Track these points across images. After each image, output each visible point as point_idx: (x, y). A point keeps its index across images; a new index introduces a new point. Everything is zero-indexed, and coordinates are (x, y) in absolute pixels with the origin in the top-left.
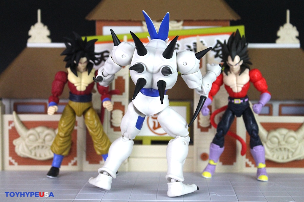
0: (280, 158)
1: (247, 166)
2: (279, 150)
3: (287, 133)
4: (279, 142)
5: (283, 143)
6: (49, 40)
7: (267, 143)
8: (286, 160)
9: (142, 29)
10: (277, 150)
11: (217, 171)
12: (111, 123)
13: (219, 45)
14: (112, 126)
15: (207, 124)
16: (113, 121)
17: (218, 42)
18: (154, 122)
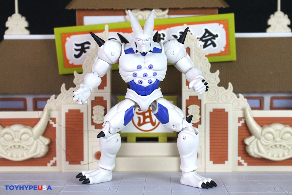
0: (275, 156)
1: (240, 164)
2: (274, 147)
3: (282, 129)
4: (274, 139)
5: (278, 139)
6: (27, 32)
7: (261, 140)
8: (281, 158)
9: (125, 19)
10: (271, 147)
11: (207, 171)
12: (92, 120)
13: (207, 34)
14: (93, 123)
15: (197, 120)
16: (94, 118)
17: (207, 31)
18: (139, 118)
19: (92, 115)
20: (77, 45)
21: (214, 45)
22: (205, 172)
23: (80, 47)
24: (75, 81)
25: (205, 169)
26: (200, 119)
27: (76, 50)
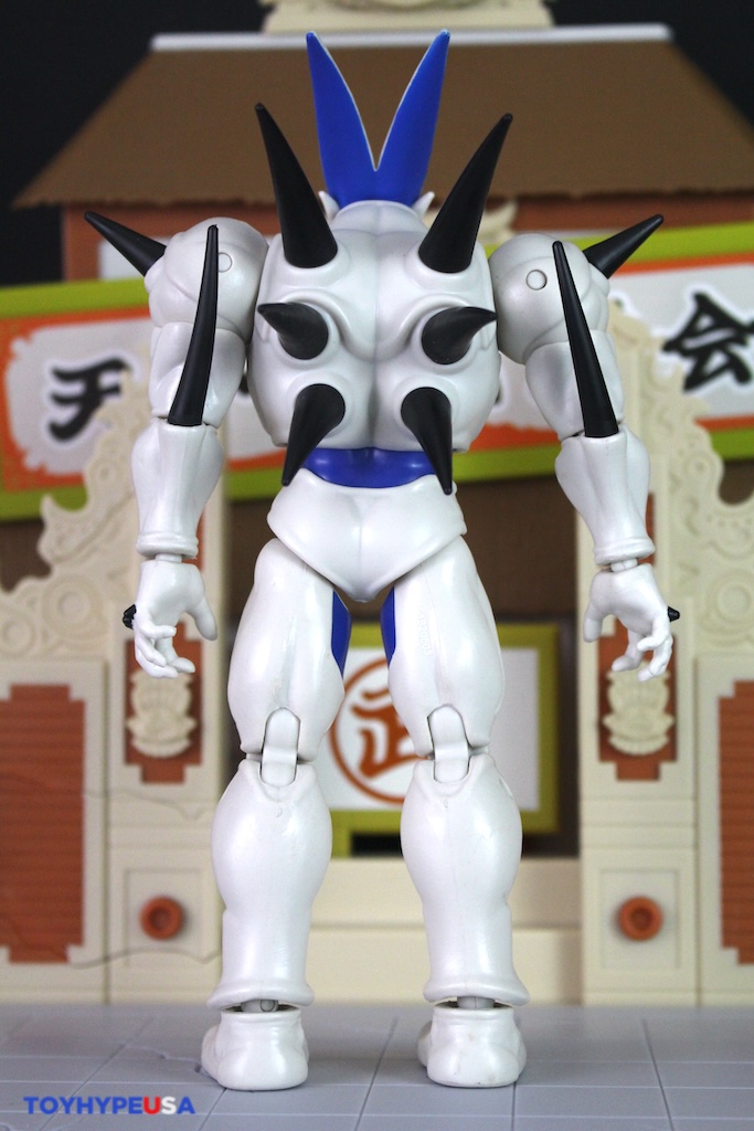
11: (710, 998)
12: (128, 735)
13: (705, 322)
14: (132, 755)
15: (654, 738)
16: (139, 726)
17: (704, 304)
18: (368, 737)
19: (129, 711)
20: (64, 376)
21: (742, 374)
22: (699, 1005)
23: (75, 389)
24: (47, 546)
25: (699, 990)
26: (672, 732)
27: (61, 400)
